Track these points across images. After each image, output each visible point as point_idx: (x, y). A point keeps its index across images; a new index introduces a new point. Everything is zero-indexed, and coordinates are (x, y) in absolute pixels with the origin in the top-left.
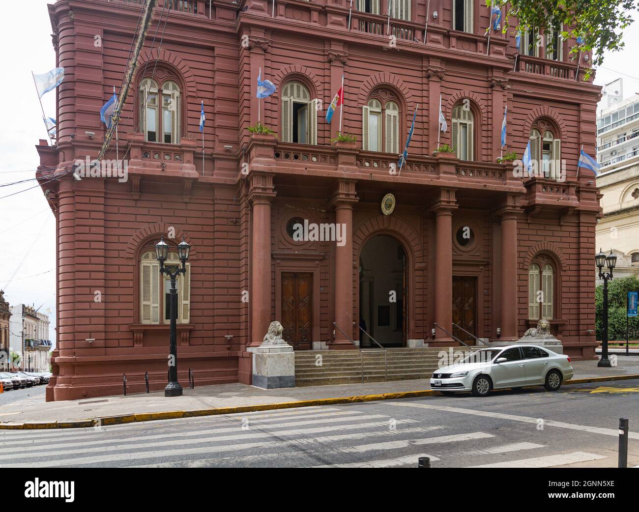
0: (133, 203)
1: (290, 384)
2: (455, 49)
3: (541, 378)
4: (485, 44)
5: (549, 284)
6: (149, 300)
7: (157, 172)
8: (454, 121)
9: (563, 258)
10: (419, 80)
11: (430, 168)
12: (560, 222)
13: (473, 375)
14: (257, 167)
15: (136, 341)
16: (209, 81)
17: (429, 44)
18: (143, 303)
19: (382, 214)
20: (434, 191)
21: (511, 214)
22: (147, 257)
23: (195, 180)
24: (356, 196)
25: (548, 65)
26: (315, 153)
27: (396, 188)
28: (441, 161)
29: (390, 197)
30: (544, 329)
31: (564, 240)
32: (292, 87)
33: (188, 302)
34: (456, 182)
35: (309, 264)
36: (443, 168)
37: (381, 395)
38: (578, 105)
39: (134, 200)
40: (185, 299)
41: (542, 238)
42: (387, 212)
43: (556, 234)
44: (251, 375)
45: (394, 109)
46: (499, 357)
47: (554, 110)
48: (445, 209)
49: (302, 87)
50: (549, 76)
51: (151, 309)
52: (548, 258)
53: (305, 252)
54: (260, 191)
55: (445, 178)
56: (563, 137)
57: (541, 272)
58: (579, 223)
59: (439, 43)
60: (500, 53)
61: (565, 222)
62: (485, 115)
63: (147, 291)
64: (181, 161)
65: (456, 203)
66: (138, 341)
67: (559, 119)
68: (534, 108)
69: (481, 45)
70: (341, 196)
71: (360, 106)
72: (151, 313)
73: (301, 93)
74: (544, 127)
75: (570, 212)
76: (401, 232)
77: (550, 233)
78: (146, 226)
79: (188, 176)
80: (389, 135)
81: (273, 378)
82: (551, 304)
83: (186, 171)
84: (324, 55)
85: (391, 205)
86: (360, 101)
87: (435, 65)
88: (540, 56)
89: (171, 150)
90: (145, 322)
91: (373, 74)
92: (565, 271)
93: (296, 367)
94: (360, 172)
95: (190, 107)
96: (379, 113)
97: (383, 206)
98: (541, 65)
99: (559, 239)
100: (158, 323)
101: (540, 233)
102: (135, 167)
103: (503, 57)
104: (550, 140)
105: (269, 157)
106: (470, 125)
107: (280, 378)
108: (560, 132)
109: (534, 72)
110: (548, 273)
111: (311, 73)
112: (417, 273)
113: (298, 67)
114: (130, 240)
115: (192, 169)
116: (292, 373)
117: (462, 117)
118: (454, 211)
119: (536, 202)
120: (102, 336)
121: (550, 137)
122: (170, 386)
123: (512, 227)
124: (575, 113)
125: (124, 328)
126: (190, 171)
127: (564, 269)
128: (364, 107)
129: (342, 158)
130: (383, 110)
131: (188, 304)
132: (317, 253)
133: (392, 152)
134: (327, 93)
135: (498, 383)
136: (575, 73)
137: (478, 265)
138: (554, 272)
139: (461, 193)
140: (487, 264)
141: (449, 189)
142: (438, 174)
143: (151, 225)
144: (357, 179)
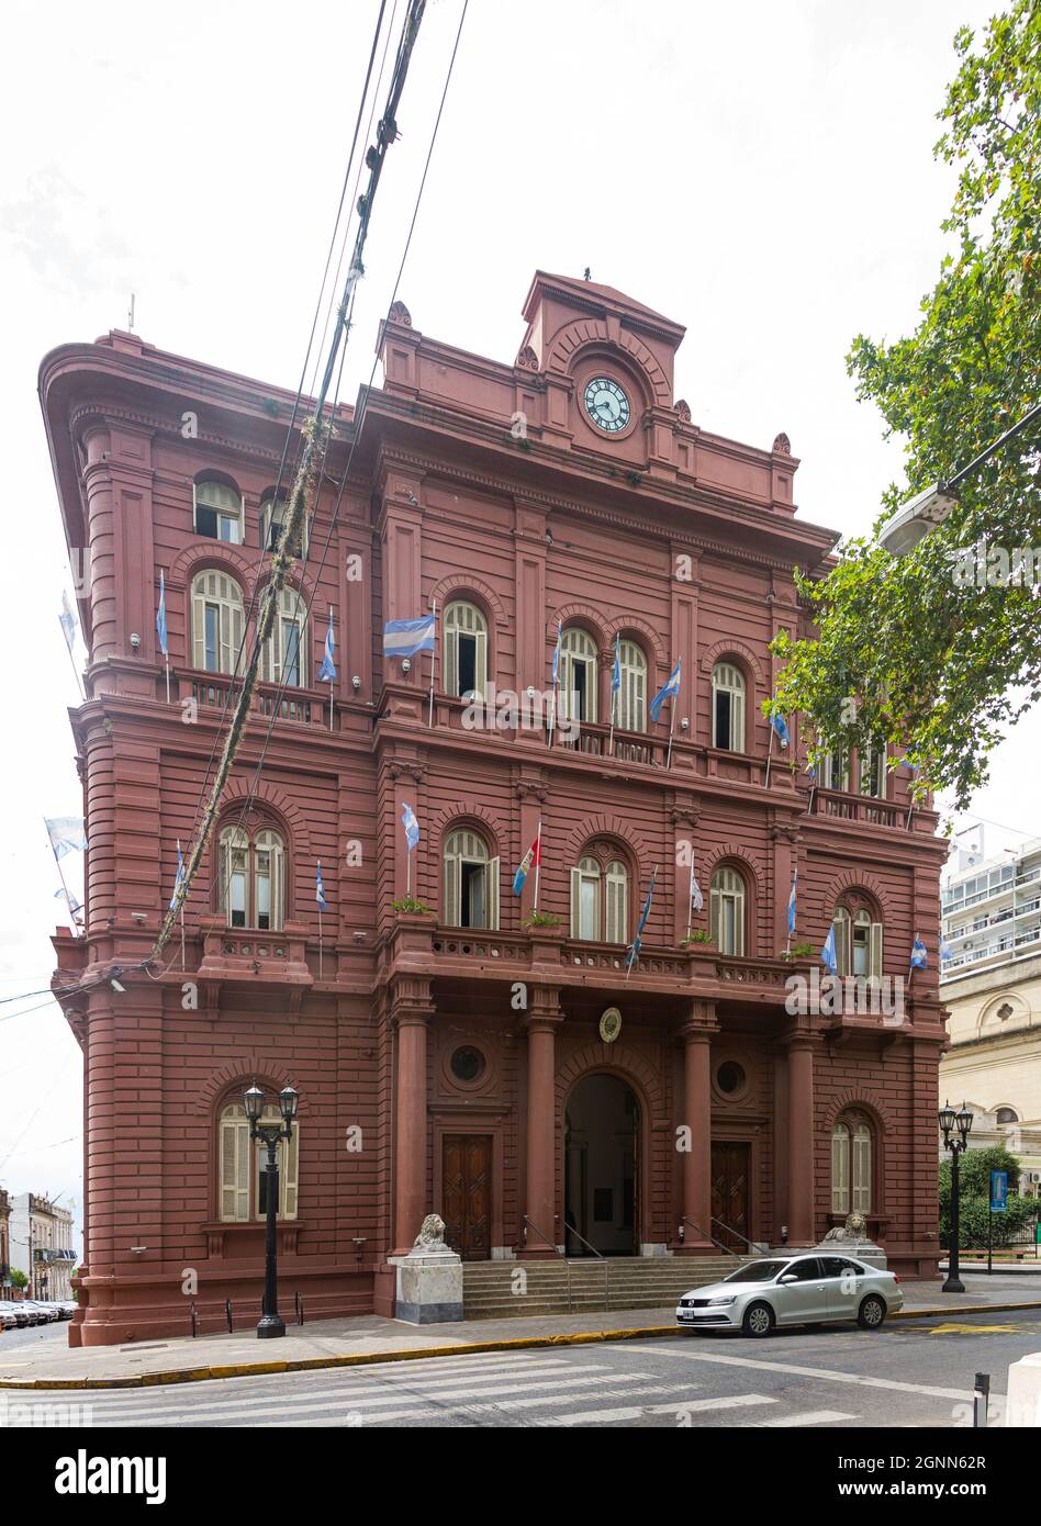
0: (208, 1027)
1: (454, 1317)
2: (715, 778)
3: (852, 1308)
4: (763, 769)
5: (865, 1156)
6: (233, 1183)
7: (248, 975)
8: (714, 892)
9: (886, 1115)
10: (659, 828)
11: (676, 967)
12: (881, 1057)
13: (744, 1302)
14: (406, 966)
15: (210, 1249)
16: (330, 829)
17: (675, 770)
18: (223, 1187)
19: (601, 1040)
20: (683, 1004)
21: (803, 1041)
22: (230, 1113)
23: (308, 988)
24: (560, 1011)
25: (863, 804)
26: (496, 944)
27: (623, 1000)
28: (693, 956)
29: (613, 1014)
30: (857, 1230)
31: (888, 1085)
32: (460, 838)
33: (295, 1185)
34: (718, 989)
35: (486, 1121)
36: (697, 967)
37: (598, 1334)
38: (911, 869)
39: (210, 1021)
40: (291, 1179)
41: (852, 1082)
42: (608, 1037)
43: (876, 1075)
44: (394, 1302)
45: (620, 873)
46: (785, 1274)
47: (873, 877)
48: (699, 1034)
49: (476, 839)
50: (865, 822)
51: (237, 1198)
52: (861, 1113)
53: (480, 1104)
54: (410, 1004)
55: (697, 984)
56: (887, 919)
57: (851, 1137)
58: (913, 1058)
59: (691, 768)
60: (786, 785)
61: (889, 1056)
62: (762, 883)
63: (229, 1169)
64: (286, 957)
65: (716, 1023)
66: (214, 1250)
67: (880, 890)
68: (841, 873)
69: (756, 772)
70: (536, 1012)
71: (566, 868)
72: (236, 1203)
73: (475, 847)
74: (855, 903)
75: (898, 1041)
76: (631, 1069)
77: (865, 1074)
78: (228, 1063)
79: (296, 982)
80: (612, 914)
81: (429, 1306)
82: (868, 1189)
83: (293, 974)
84: (511, 787)
85: (614, 1026)
86: (568, 861)
87: (685, 803)
88: (849, 790)
89: (268, 940)
90: (226, 1219)
91: (586, 818)
92: (890, 1135)
93: (465, 1288)
94: (566, 973)
95: (300, 872)
96: (597, 879)
97: (602, 1028)
98: (852, 805)
99: (879, 1084)
100: (246, 1220)
101: (849, 1073)
102: (211, 969)
103: (791, 792)
104: (866, 924)
105: (423, 949)
106: (739, 899)
107: (440, 1306)
108: (881, 911)
109: (841, 816)
110: (862, 1138)
111: (490, 816)
112: (656, 1136)
113: (470, 805)
114: (203, 1085)
115: (303, 970)
116: (459, 1298)
117: (726, 886)
118: (712, 1036)
119: (844, 1024)
120: (158, 1242)
121: (865, 919)
122: (265, 1322)
123: (805, 1063)
124: (906, 881)
125: (193, 1229)
126: (300, 974)
127: (888, 1132)
128: (574, 869)
129: (538, 951)
130: (603, 875)
131: (294, 1189)
132: (498, 1104)
133: (616, 942)
134: (515, 847)
135: (785, 1316)
136: (906, 818)
137: (752, 1124)
138: (872, 1138)
139: (723, 1007)
140: (766, 1123)
141: (705, 1001)
142: (689, 977)
143: (237, 1062)
144: (562, 985)
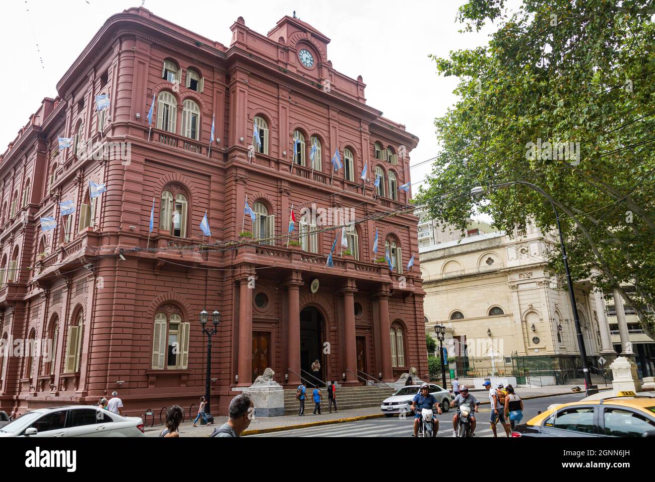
0: (154, 277)
1: (282, 414)
2: (347, 191)
4: (363, 189)
5: (401, 341)
6: (158, 351)
7: (178, 257)
9: (408, 325)
12: (404, 301)
15: (149, 382)
17: (334, 187)
18: (154, 352)
19: (311, 292)
21: (385, 296)
22: (158, 317)
23: (199, 264)
24: (302, 281)
25: (392, 202)
26: (273, 251)
27: (319, 276)
29: (316, 282)
31: (407, 312)
33: (187, 352)
34: (355, 274)
35: (270, 326)
36: (349, 265)
38: (408, 227)
42: (314, 291)
43: (403, 308)
47: (397, 230)
49: (263, 206)
50: (392, 209)
51: (159, 358)
52: (399, 324)
53: (267, 318)
55: (349, 272)
56: (402, 246)
57: (396, 334)
58: (414, 301)
59: (338, 186)
60: (370, 195)
62: (364, 231)
64: (191, 250)
66: (152, 383)
67: (399, 235)
68: (386, 227)
69: (360, 190)
70: (293, 281)
72: (159, 360)
73: (263, 210)
74: (391, 240)
75: (411, 295)
76: (321, 305)
77: (400, 308)
78: (162, 294)
79: (196, 262)
80: (312, 240)
82: (403, 356)
83: (196, 258)
84: (278, 188)
85: (316, 287)
86: (298, 218)
87: (337, 199)
89: (185, 242)
90: (154, 368)
91: (304, 202)
93: (285, 401)
94: (305, 265)
95: (194, 213)
96: (307, 225)
97: (312, 287)
98: (388, 202)
99: (404, 312)
100: (163, 369)
101: (394, 307)
102: (163, 253)
103: (372, 198)
105: (253, 253)
106: (356, 237)
107: (276, 409)
108: (400, 243)
109: (384, 206)
110: (399, 334)
111: (270, 199)
112: (331, 333)
113: (263, 194)
114: (151, 304)
115: (199, 256)
116: (283, 405)
117: (351, 231)
118: (355, 293)
119: (393, 288)
120: (128, 379)
121: (395, 246)
123: (385, 303)
124: (407, 232)
125: (142, 373)
126: (198, 258)
127: (408, 332)
129: (294, 256)
131: (186, 354)
132: (273, 318)
134: (279, 212)
136: (405, 208)
137: (366, 329)
138: (402, 334)
139: (359, 282)
140: (371, 328)
141: (352, 279)
142: (346, 269)
143: (165, 293)
144: (302, 270)
